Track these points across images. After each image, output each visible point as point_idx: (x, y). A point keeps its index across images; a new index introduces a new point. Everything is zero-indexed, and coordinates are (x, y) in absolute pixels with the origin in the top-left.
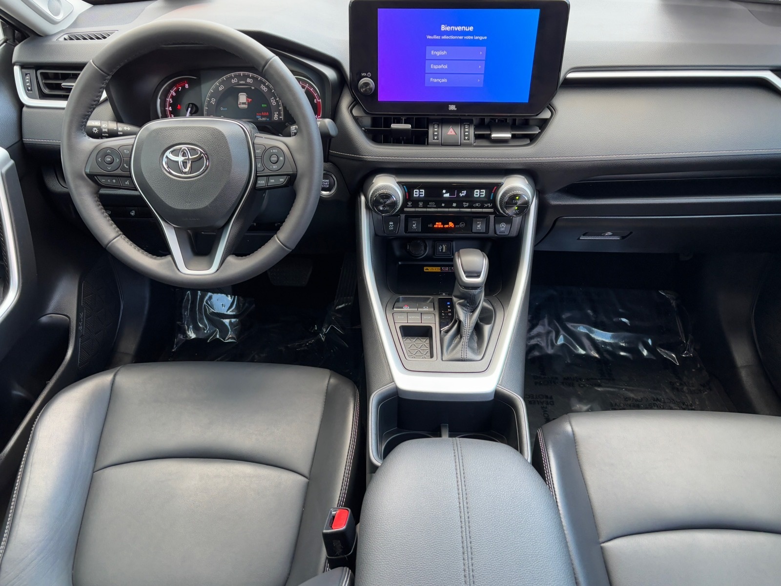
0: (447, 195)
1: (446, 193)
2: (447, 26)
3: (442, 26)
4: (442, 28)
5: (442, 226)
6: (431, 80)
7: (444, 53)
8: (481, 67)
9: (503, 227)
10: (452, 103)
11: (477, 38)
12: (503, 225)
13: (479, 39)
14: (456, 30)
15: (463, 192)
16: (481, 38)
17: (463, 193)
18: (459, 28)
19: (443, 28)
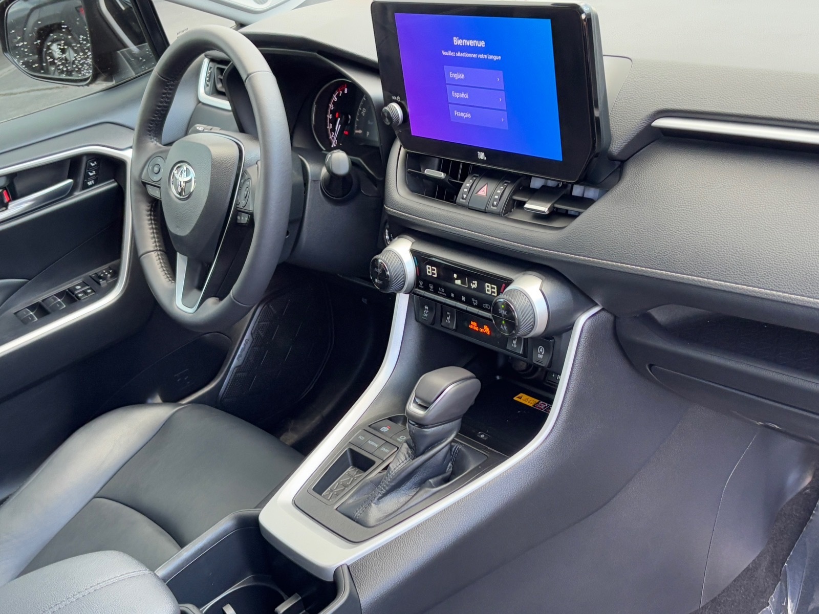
0: (458, 282)
1: (457, 279)
2: (459, 39)
3: (454, 38)
4: (454, 41)
5: (477, 329)
6: (455, 113)
7: (462, 76)
8: (501, 100)
9: (541, 353)
10: (482, 150)
11: (490, 57)
12: (541, 350)
13: (492, 60)
14: (468, 45)
15: (474, 282)
16: (496, 58)
17: (474, 285)
18: (471, 43)
19: (457, 41)
